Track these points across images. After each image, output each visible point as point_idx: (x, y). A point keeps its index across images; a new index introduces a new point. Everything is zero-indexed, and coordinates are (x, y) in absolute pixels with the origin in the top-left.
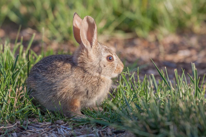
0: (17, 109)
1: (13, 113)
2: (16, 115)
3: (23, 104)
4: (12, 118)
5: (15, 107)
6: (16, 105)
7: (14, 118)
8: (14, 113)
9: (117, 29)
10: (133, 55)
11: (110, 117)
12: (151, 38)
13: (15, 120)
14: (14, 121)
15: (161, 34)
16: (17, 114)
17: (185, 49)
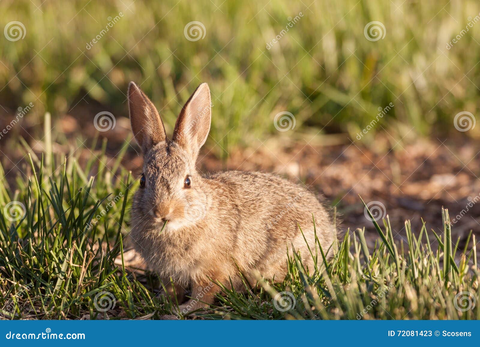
0: (86, 288)
1: (76, 297)
2: (82, 302)
3: (98, 277)
4: (75, 308)
5: (80, 285)
6: (84, 281)
7: (79, 308)
8: (79, 298)
9: (309, 124)
10: (336, 182)
11: (273, 313)
12: (379, 146)
13: (81, 312)
14: (78, 313)
15: (401, 137)
16: (84, 300)
17: (446, 172)
